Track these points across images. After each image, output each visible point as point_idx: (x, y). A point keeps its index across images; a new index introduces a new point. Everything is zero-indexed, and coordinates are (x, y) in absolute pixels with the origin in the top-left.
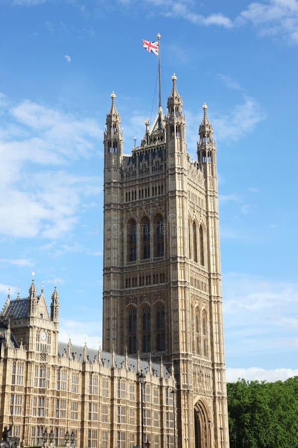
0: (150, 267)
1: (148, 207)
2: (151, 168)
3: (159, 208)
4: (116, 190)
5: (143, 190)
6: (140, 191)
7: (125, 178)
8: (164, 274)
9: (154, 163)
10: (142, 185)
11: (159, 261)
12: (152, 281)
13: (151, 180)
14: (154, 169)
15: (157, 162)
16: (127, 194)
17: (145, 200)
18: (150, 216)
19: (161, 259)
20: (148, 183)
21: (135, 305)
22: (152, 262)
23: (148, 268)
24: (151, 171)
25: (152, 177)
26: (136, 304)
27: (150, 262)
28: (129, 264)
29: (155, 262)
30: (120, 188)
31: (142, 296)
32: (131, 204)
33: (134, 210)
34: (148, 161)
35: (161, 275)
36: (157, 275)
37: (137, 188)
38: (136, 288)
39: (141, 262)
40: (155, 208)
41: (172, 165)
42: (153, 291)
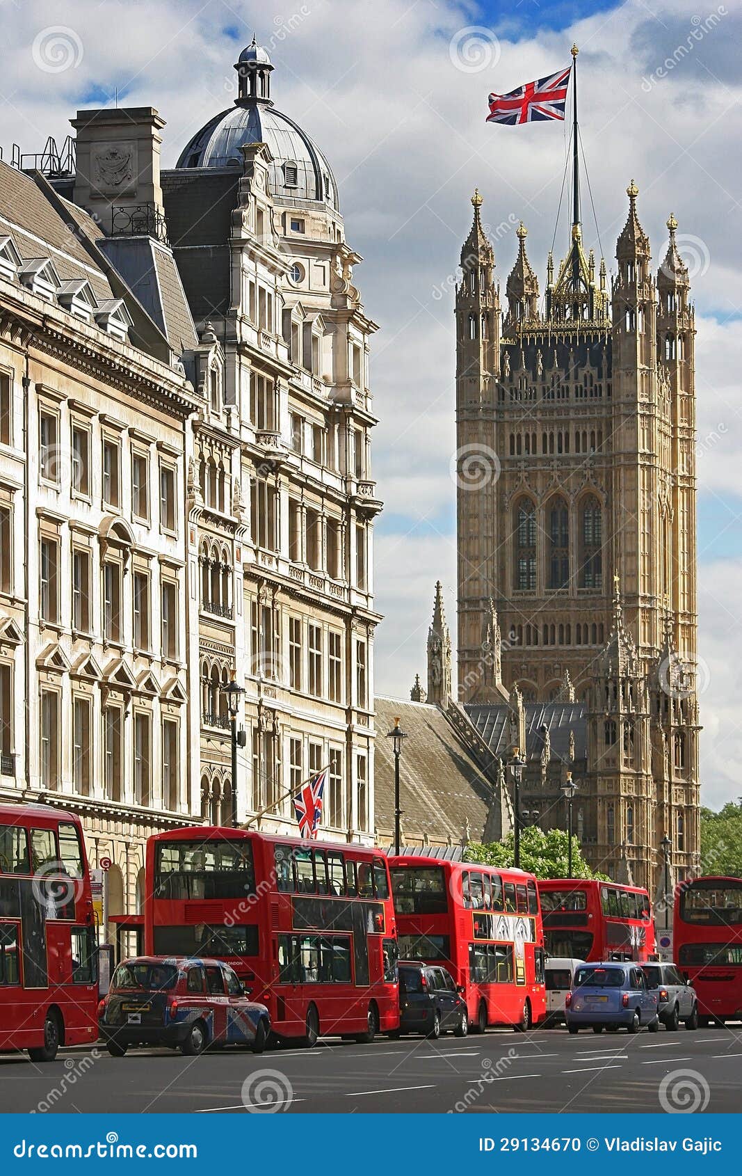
0: (569, 606)
1: (564, 474)
2: (572, 387)
3: (592, 481)
4: (489, 425)
5: (552, 435)
6: (545, 435)
7: (507, 400)
8: (602, 626)
9: (581, 377)
10: (551, 423)
11: (592, 596)
12: (574, 637)
13: (572, 415)
14: (579, 392)
15: (588, 379)
16: (512, 437)
17: (558, 460)
18: (572, 498)
19: (596, 593)
20: (566, 423)
21: (534, 683)
22: (576, 596)
23: (565, 609)
24: (572, 394)
25: (577, 409)
26: (536, 680)
27: (570, 596)
28: (517, 594)
29: (581, 597)
30: (498, 422)
31: (549, 666)
32: (523, 463)
33: (531, 476)
34: (567, 370)
35: (594, 625)
36: (586, 626)
37: (539, 429)
38: (535, 648)
39: (546, 593)
40: (585, 482)
41: (628, 396)
42: (577, 658)
